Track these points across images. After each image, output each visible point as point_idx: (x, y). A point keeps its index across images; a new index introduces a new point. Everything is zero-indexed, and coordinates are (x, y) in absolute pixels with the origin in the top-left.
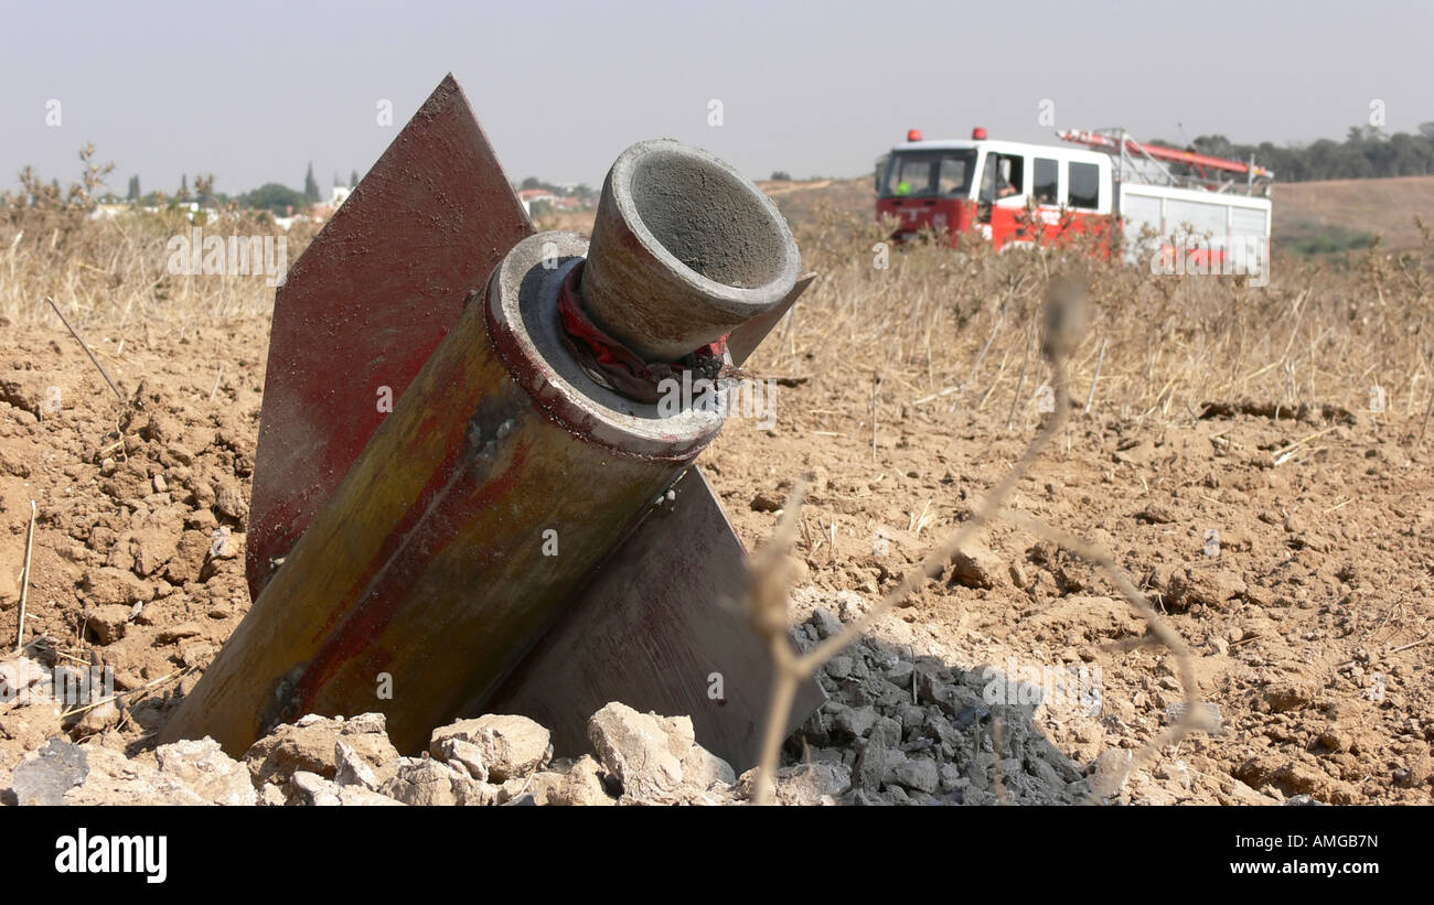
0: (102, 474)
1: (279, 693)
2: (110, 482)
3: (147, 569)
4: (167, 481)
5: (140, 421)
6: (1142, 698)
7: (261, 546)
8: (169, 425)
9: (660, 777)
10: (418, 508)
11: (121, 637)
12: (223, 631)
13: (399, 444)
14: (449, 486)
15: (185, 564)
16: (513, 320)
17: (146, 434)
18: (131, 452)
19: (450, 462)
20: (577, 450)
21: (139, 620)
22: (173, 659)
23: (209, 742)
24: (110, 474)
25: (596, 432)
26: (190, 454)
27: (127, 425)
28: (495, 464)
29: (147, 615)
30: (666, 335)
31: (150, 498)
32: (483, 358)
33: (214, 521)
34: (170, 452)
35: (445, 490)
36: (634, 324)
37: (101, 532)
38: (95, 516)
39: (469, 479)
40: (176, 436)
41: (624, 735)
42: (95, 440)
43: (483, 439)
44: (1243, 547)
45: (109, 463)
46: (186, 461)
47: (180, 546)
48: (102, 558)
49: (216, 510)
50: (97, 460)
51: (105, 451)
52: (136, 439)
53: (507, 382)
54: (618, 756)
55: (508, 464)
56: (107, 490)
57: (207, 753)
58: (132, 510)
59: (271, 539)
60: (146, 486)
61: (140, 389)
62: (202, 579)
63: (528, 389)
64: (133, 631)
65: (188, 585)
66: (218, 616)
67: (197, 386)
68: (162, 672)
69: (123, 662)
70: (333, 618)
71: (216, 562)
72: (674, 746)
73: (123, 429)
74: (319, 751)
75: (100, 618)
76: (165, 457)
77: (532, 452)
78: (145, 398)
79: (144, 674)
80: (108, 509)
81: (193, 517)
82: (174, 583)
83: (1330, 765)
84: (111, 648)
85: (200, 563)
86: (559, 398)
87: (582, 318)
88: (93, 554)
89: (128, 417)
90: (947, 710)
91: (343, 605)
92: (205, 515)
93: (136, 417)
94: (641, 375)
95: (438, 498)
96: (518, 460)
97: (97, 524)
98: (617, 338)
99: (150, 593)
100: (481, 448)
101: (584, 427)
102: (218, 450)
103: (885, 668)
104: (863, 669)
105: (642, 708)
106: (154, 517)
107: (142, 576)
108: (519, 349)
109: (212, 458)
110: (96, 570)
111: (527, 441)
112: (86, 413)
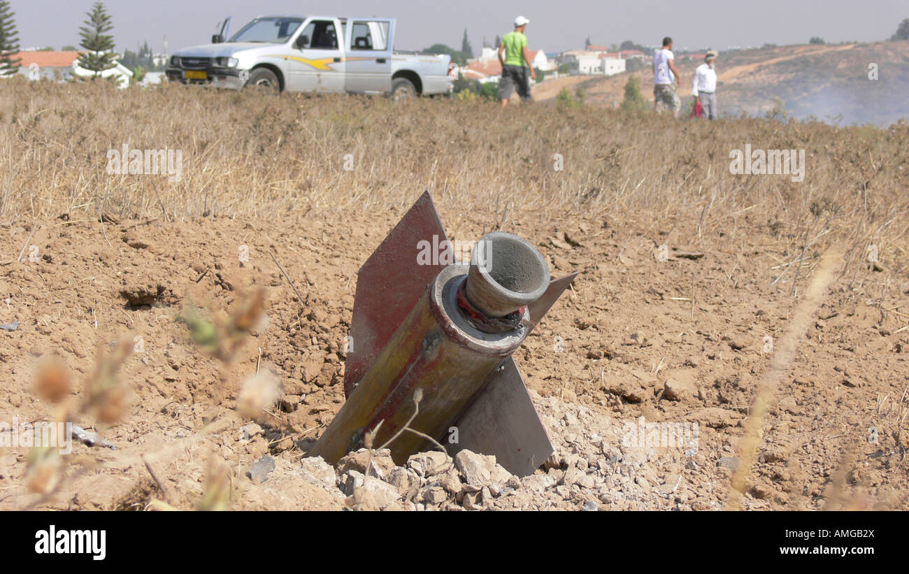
0: (290, 335)
1: (354, 439)
2: (293, 340)
3: (308, 380)
4: (318, 340)
5: (307, 311)
6: (713, 454)
7: (350, 378)
8: (320, 313)
9: (481, 478)
10: (405, 369)
11: (295, 409)
12: (337, 408)
13: (398, 345)
14: (416, 361)
15: (324, 378)
16: (438, 301)
17: (310, 317)
18: (302, 326)
19: (416, 353)
20: (462, 351)
21: (304, 402)
22: (317, 420)
23: (320, 458)
24: (293, 336)
25: (469, 345)
26: (329, 328)
27: (301, 313)
28: (432, 355)
29: (307, 400)
30: (496, 309)
31: (310, 347)
32: (428, 315)
33: (337, 359)
34: (320, 327)
35: (415, 363)
36: (483, 305)
37: (288, 363)
38: (286, 355)
39: (423, 360)
40: (322, 319)
41: (468, 461)
42: (287, 320)
43: (428, 345)
44: (810, 384)
45: (293, 331)
46: (327, 331)
47: (322, 370)
48: (289, 374)
49: (338, 354)
50: (288, 329)
51: (292, 325)
52: (305, 320)
53: (436, 325)
54: (465, 469)
55: (437, 355)
56: (292, 343)
57: (319, 462)
58: (302, 353)
59: (354, 375)
60: (309, 342)
61: (308, 296)
62: (331, 385)
63: (443, 328)
64: (300, 406)
65: (325, 387)
66: (336, 402)
67: (344, 273)
68: (312, 426)
69: (296, 421)
70: (374, 410)
71: (338, 378)
72: (488, 466)
73: (299, 315)
74: (365, 462)
75: (287, 401)
76: (318, 329)
77: (446, 351)
78: (310, 301)
79: (304, 426)
80: (292, 352)
81: (328, 357)
82: (319, 386)
83: (778, 486)
84: (291, 415)
85: (331, 377)
86: (455, 332)
87: (465, 301)
88: (285, 372)
89: (302, 310)
90: (607, 457)
91: (378, 405)
92: (334, 356)
93: (306, 309)
94: (487, 323)
95: (412, 366)
96: (441, 354)
97: (287, 359)
98: (478, 309)
99: (309, 391)
100: (426, 349)
101: (464, 344)
102: (341, 326)
103: (591, 439)
104: (580, 439)
105: (477, 452)
106: (311, 356)
107: (305, 383)
108: (440, 313)
109: (338, 329)
110: (286, 379)
111: (444, 347)
112: (284, 306)
